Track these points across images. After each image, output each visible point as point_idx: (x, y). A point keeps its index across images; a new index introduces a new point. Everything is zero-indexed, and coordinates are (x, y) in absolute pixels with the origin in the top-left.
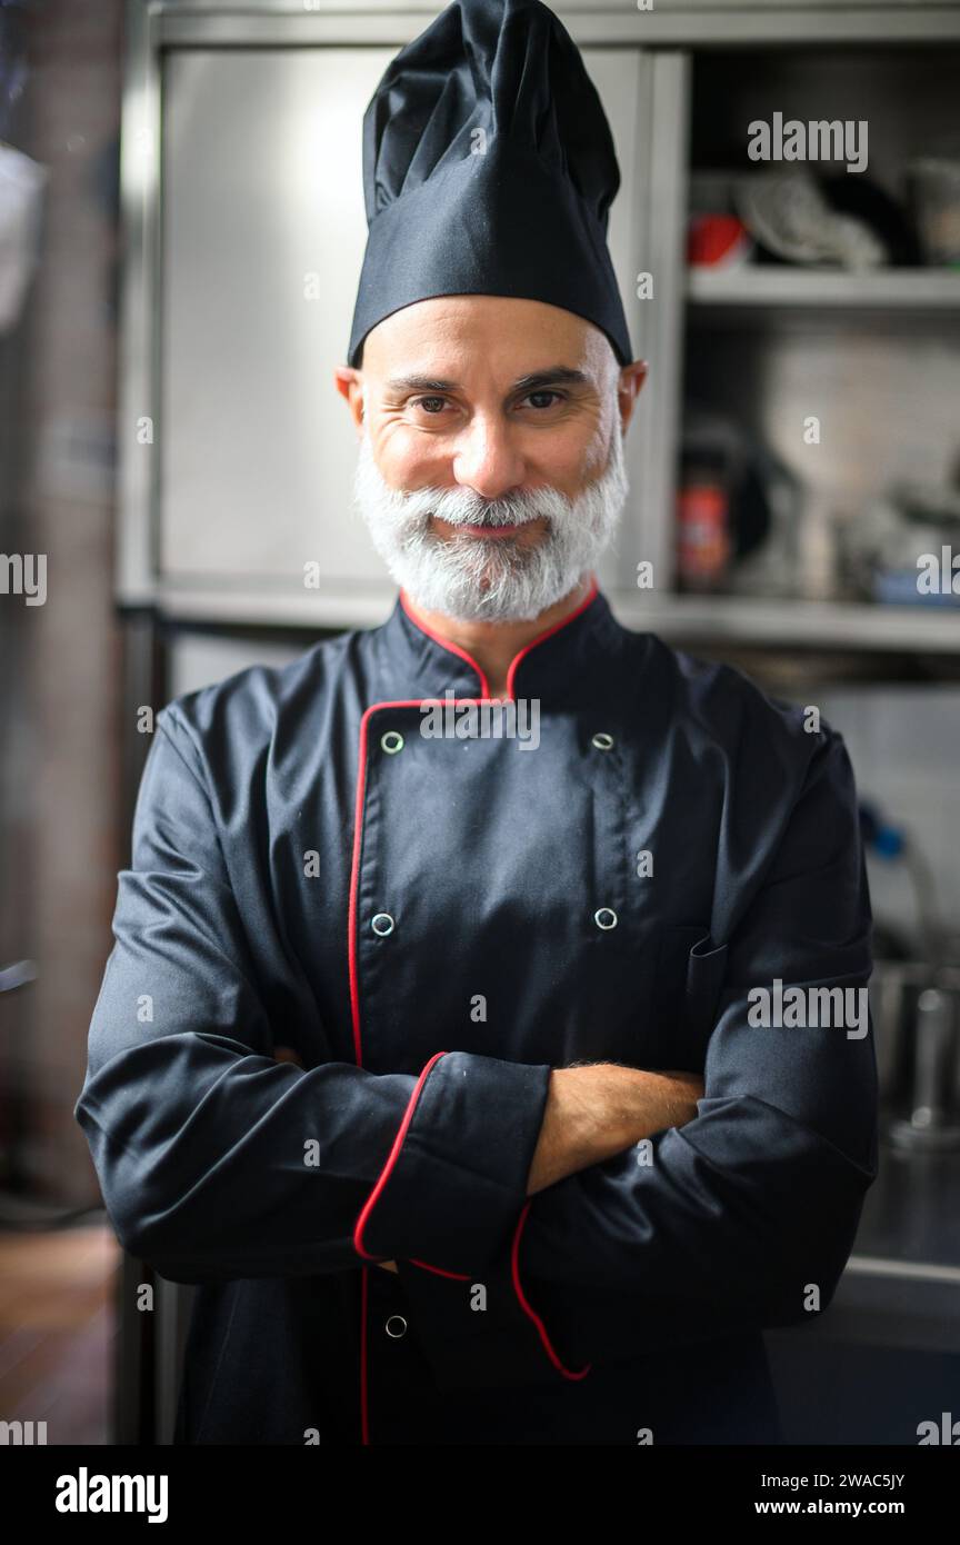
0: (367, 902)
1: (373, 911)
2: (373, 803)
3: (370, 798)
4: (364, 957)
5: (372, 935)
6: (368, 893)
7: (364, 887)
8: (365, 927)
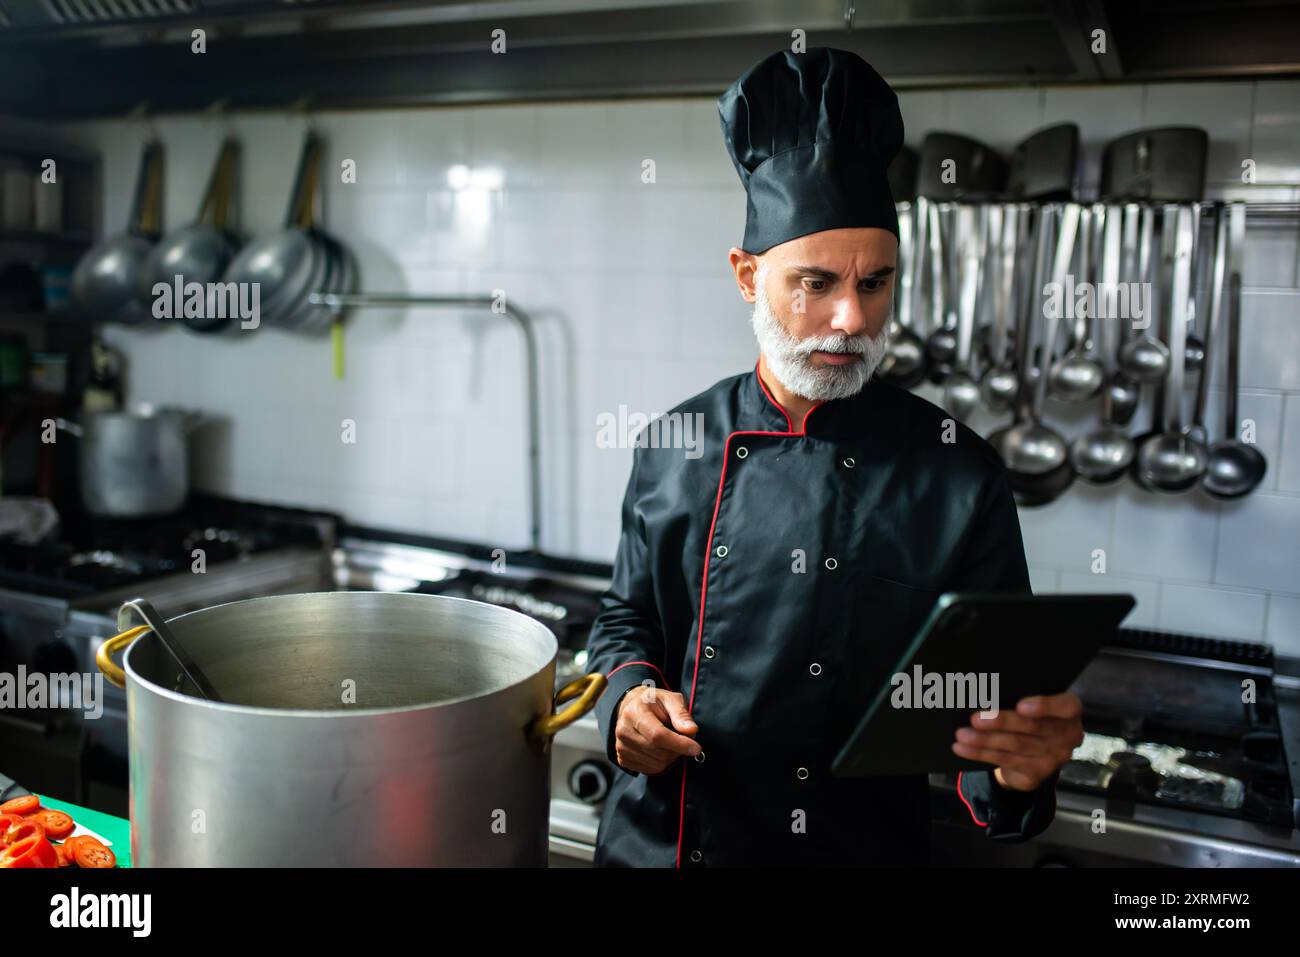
0: (716, 539)
1: (719, 544)
2: (728, 487)
3: (727, 484)
4: (711, 566)
5: (716, 556)
6: (718, 535)
7: (717, 531)
8: (713, 551)
